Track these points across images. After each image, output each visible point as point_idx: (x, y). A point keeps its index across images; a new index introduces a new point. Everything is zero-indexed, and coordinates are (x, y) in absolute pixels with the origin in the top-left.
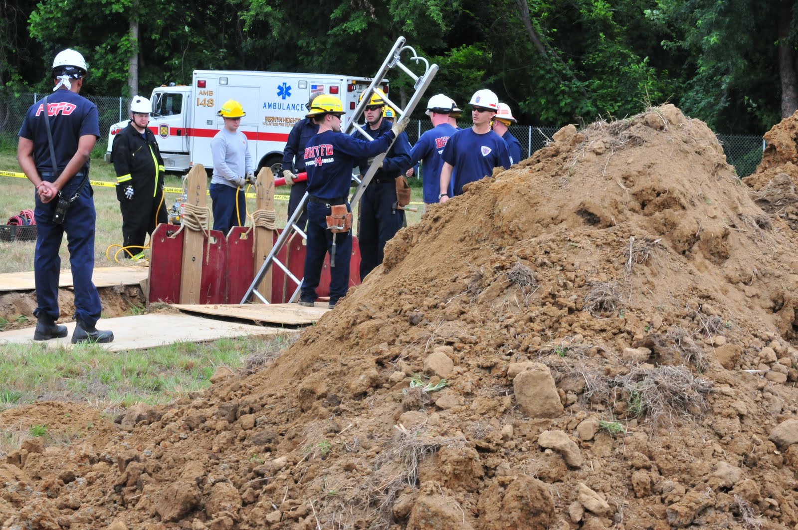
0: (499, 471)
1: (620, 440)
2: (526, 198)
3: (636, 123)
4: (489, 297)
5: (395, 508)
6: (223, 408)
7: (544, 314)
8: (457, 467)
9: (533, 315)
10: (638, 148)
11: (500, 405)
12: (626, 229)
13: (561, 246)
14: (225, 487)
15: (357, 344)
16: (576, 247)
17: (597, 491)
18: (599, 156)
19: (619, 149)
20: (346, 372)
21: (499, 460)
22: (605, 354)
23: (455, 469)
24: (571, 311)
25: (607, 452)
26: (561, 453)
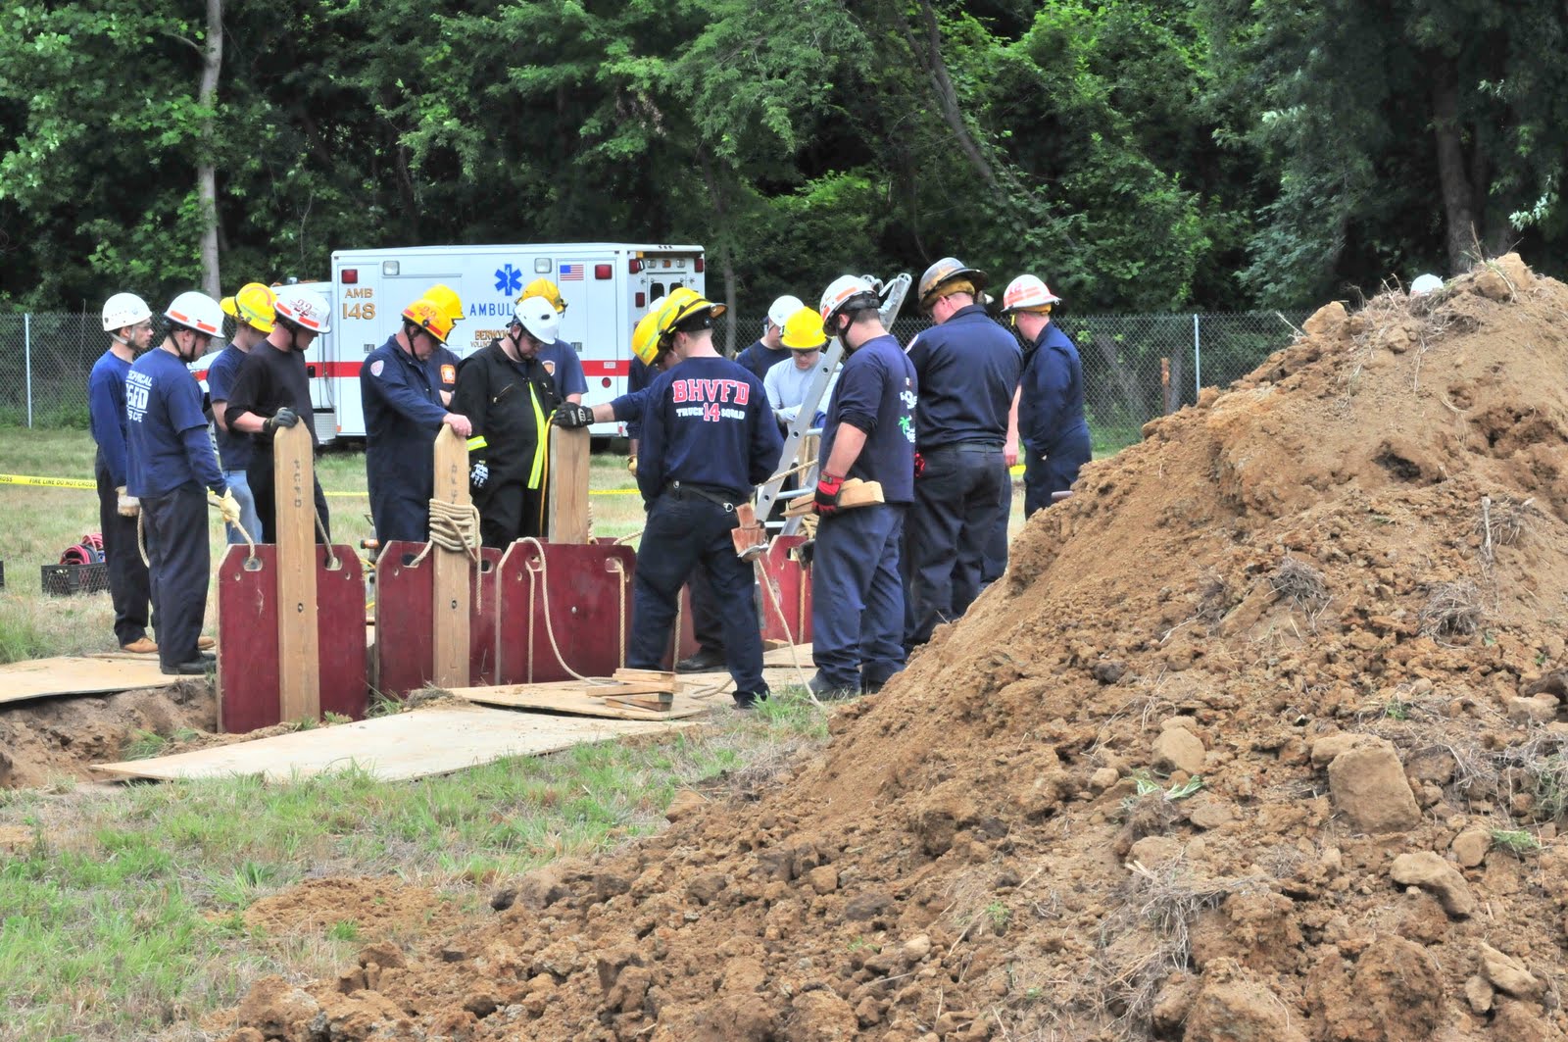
0: (1331, 933)
1: (1532, 862)
2: (1278, 439)
3: (1460, 292)
4: (1241, 623)
5: (1157, 1011)
6: (767, 859)
7: (1352, 646)
8: (1263, 930)
9: (1332, 649)
10: (1469, 336)
11: (1312, 814)
12: (1470, 485)
13: (1357, 523)
14: (824, 999)
15: (1003, 725)
16: (1385, 522)
17: (1510, 954)
18: (1400, 357)
19: (1436, 340)
20: (1007, 776)
21: (1329, 913)
22: (1475, 711)
23: (1259, 934)
24: (1401, 637)
25: (1512, 885)
26: (1436, 892)
